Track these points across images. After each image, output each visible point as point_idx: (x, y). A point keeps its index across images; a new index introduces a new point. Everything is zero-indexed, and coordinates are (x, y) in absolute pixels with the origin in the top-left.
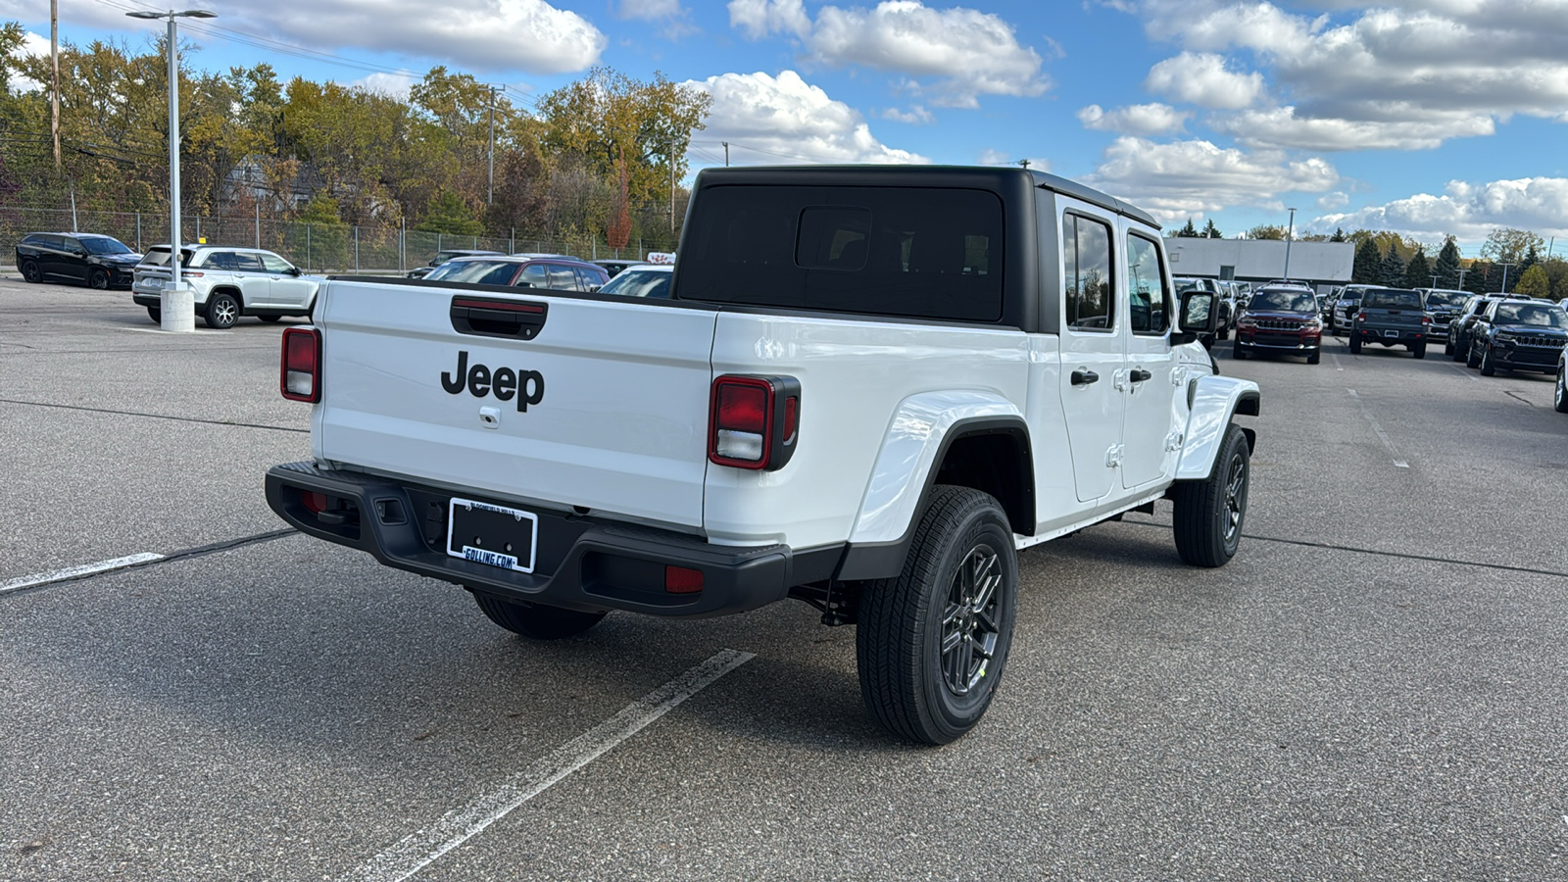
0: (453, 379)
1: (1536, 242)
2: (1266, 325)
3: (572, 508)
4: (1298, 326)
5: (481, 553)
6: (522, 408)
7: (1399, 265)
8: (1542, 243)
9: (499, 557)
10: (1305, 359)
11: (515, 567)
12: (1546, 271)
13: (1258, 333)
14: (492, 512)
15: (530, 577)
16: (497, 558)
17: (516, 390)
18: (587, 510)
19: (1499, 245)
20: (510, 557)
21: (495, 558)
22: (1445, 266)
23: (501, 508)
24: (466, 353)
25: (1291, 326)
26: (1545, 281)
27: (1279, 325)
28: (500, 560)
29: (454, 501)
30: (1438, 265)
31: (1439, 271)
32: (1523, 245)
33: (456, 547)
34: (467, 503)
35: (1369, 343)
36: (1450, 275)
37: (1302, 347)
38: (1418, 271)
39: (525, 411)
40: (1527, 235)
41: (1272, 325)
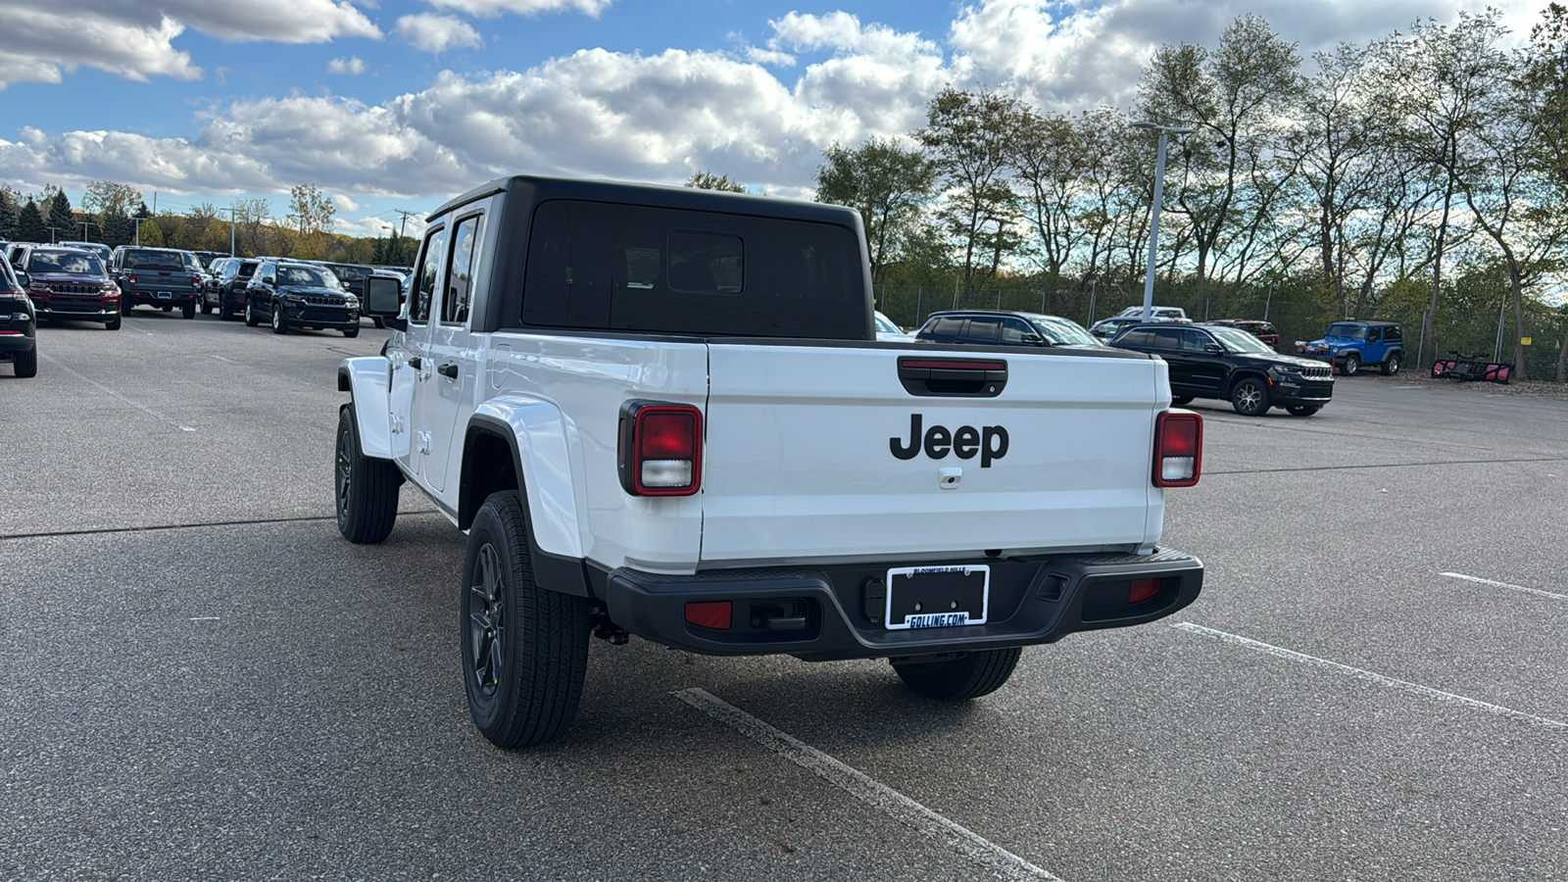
0: (905, 444)
1: (134, 196)
2: (61, 289)
3: (984, 554)
4: (97, 290)
5: (928, 619)
6: (986, 464)
7: (9, 215)
8: (140, 197)
9: (950, 616)
10: (103, 325)
11: (967, 622)
12: (159, 225)
13: (52, 299)
14: (941, 574)
15: (983, 627)
16: (947, 618)
17: (980, 447)
18: (999, 551)
19: (99, 198)
20: (962, 613)
21: (945, 619)
22: (60, 217)
23: (949, 567)
24: (920, 416)
25: (90, 290)
26: (159, 234)
27: (76, 290)
28: (951, 619)
29: (891, 572)
30: (51, 216)
31: (53, 222)
32: (122, 199)
33: (897, 618)
34: (909, 571)
35: (138, 305)
36: (66, 227)
37: (104, 312)
38: (32, 222)
39: (989, 466)
40: (125, 189)
41: (68, 289)
